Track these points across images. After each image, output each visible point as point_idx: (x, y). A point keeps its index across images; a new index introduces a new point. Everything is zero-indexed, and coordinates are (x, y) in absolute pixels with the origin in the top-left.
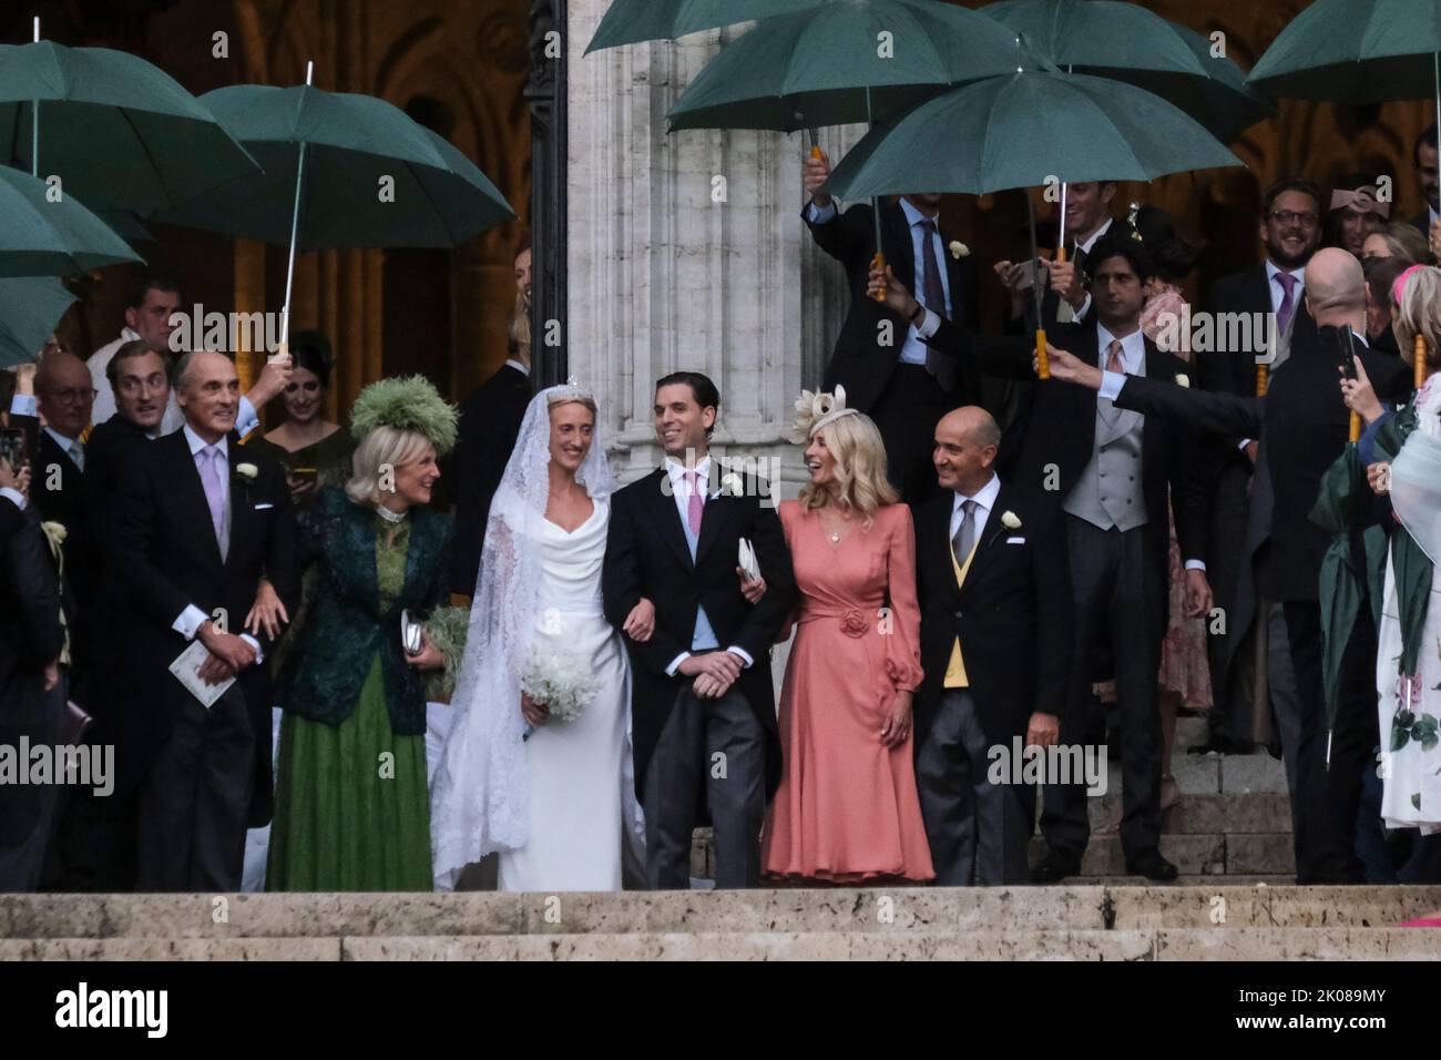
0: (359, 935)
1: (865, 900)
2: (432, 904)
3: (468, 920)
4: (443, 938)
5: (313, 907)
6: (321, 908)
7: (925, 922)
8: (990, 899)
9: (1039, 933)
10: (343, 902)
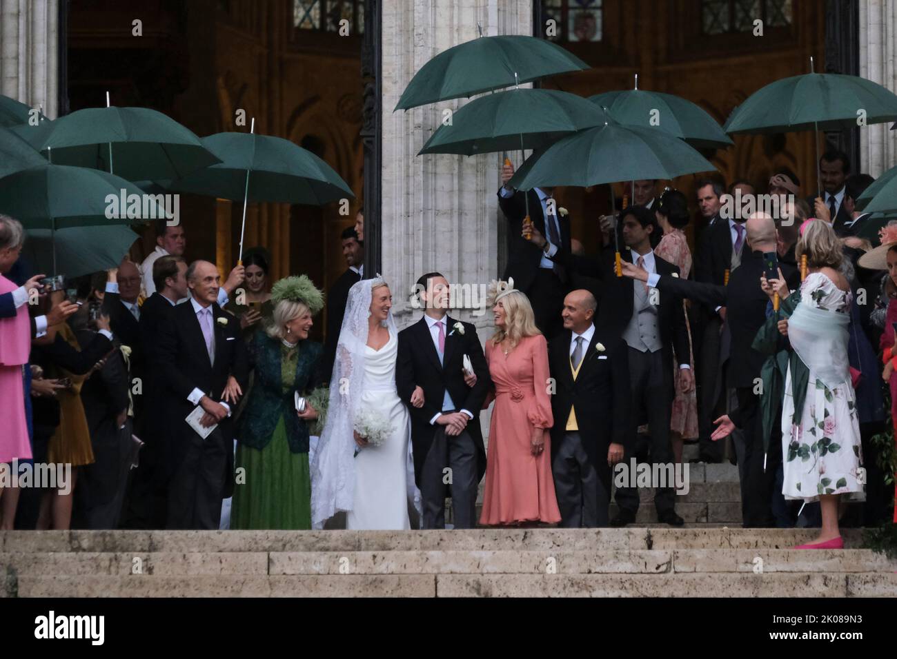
0: (277, 551)
1: (529, 535)
2: (314, 536)
3: (332, 544)
4: (319, 553)
5: (254, 537)
6: (258, 538)
7: (558, 546)
8: (591, 534)
9: (615, 551)
10: (269, 535)
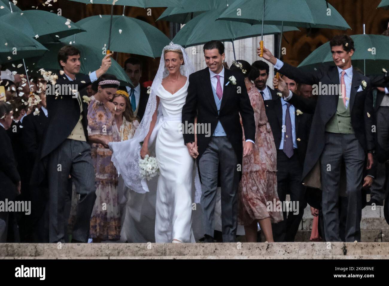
0: (114, 256)
1: (270, 246)
2: (137, 247)
3: (148, 252)
5: (100, 248)
7: (288, 253)
8: (308, 246)
9: (323, 256)
10: (109, 246)
